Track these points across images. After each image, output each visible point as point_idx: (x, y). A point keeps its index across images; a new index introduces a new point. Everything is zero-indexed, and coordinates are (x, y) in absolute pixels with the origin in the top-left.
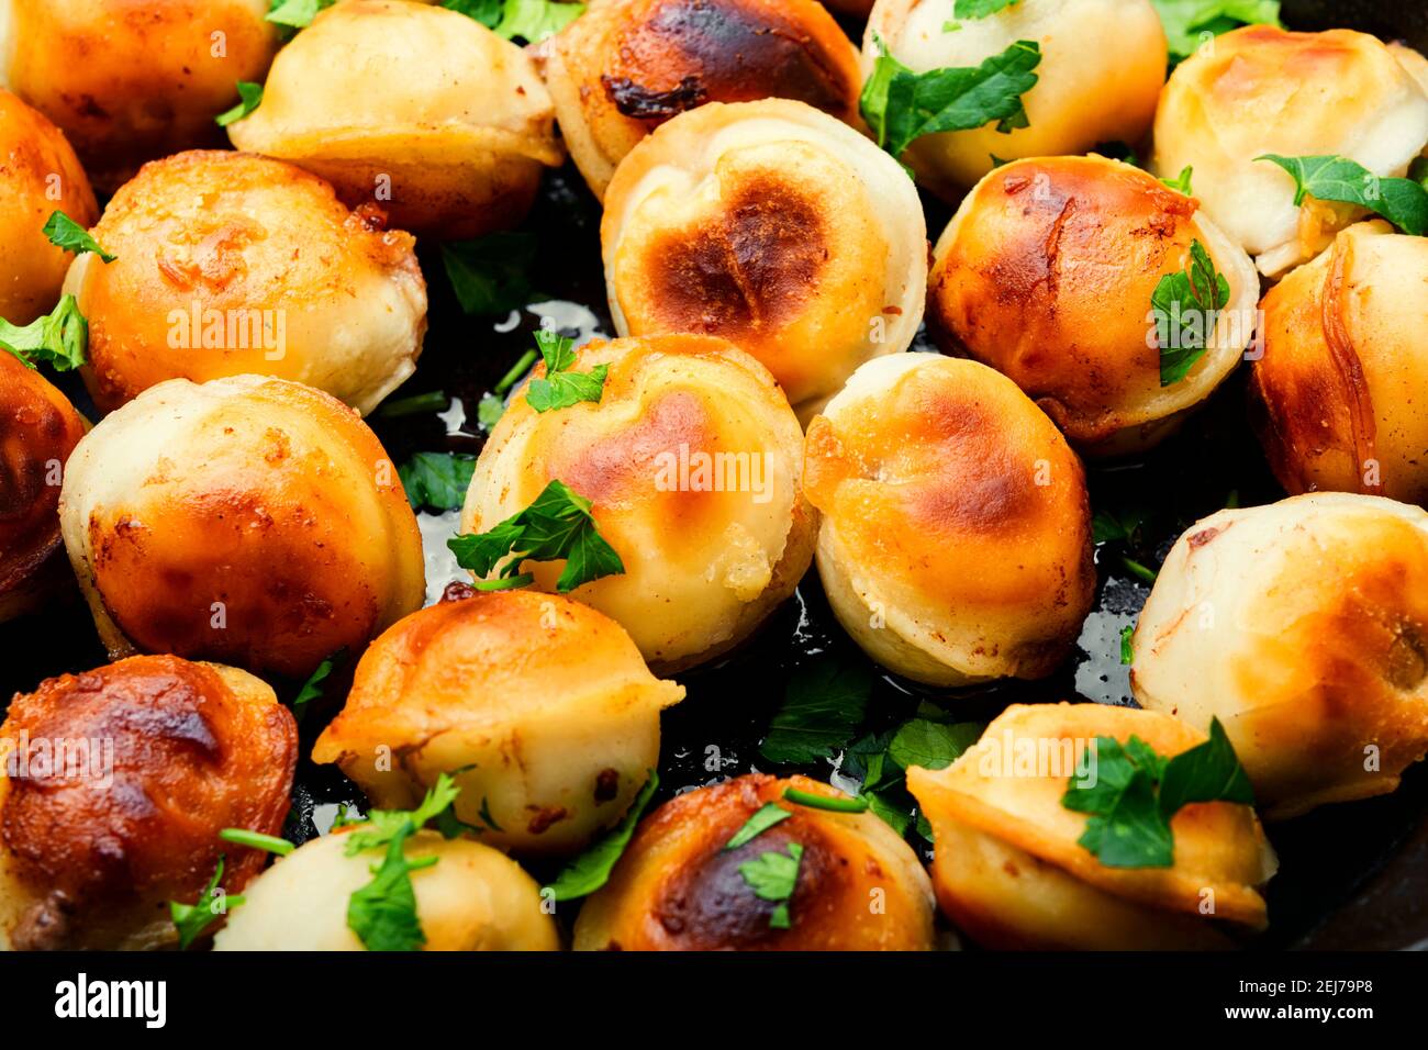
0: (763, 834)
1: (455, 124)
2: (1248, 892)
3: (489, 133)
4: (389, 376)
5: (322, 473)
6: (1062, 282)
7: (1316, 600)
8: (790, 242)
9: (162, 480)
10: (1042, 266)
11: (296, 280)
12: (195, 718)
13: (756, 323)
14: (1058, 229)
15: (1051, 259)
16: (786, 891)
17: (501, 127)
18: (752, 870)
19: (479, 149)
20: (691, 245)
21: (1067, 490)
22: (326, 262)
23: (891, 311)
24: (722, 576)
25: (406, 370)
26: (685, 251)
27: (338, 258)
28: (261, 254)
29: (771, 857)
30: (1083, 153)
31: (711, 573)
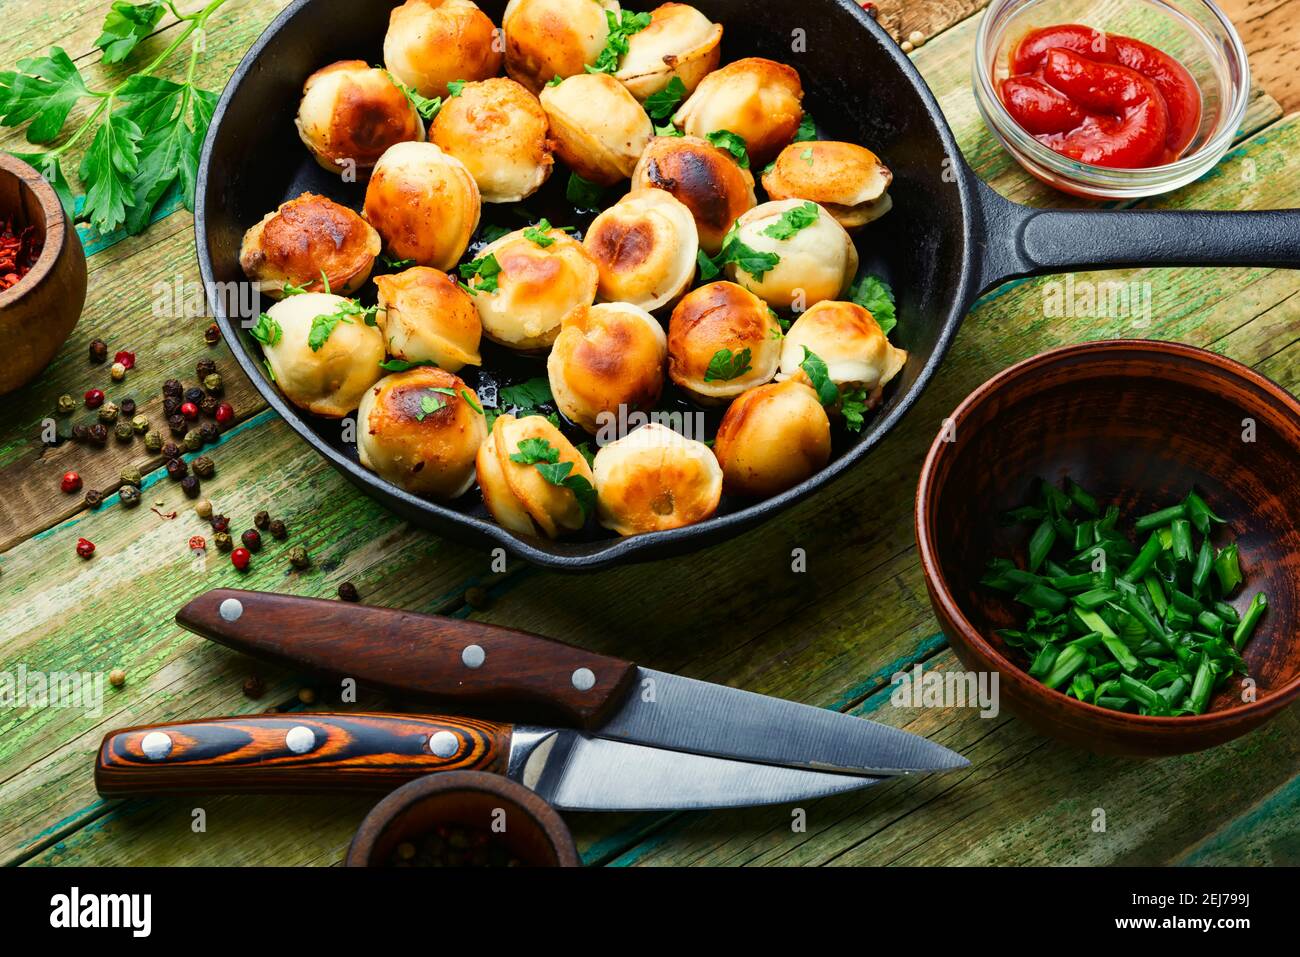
0: (440, 393)
1: (595, 137)
2: (549, 517)
3: (604, 148)
4: (512, 196)
5: (446, 204)
6: (698, 326)
7: (651, 464)
8: (640, 249)
9: (402, 170)
10: (698, 316)
11: (501, 144)
12: (342, 237)
13: (611, 265)
14: (713, 310)
15: (702, 317)
16: (428, 411)
17: (611, 150)
18: (426, 399)
19: (598, 151)
20: (617, 227)
21: (632, 381)
22: (515, 146)
23: (655, 296)
24: (524, 322)
25: (517, 199)
26: (614, 228)
27: (520, 148)
28: (499, 129)
29: (435, 401)
30: (761, 298)
31: (521, 319)
